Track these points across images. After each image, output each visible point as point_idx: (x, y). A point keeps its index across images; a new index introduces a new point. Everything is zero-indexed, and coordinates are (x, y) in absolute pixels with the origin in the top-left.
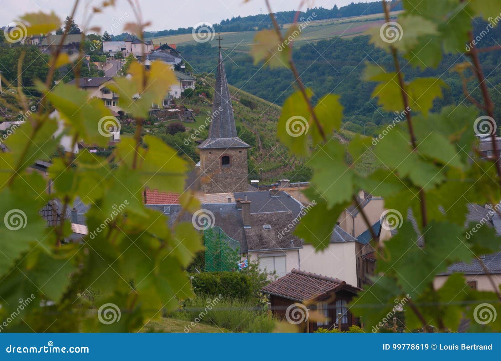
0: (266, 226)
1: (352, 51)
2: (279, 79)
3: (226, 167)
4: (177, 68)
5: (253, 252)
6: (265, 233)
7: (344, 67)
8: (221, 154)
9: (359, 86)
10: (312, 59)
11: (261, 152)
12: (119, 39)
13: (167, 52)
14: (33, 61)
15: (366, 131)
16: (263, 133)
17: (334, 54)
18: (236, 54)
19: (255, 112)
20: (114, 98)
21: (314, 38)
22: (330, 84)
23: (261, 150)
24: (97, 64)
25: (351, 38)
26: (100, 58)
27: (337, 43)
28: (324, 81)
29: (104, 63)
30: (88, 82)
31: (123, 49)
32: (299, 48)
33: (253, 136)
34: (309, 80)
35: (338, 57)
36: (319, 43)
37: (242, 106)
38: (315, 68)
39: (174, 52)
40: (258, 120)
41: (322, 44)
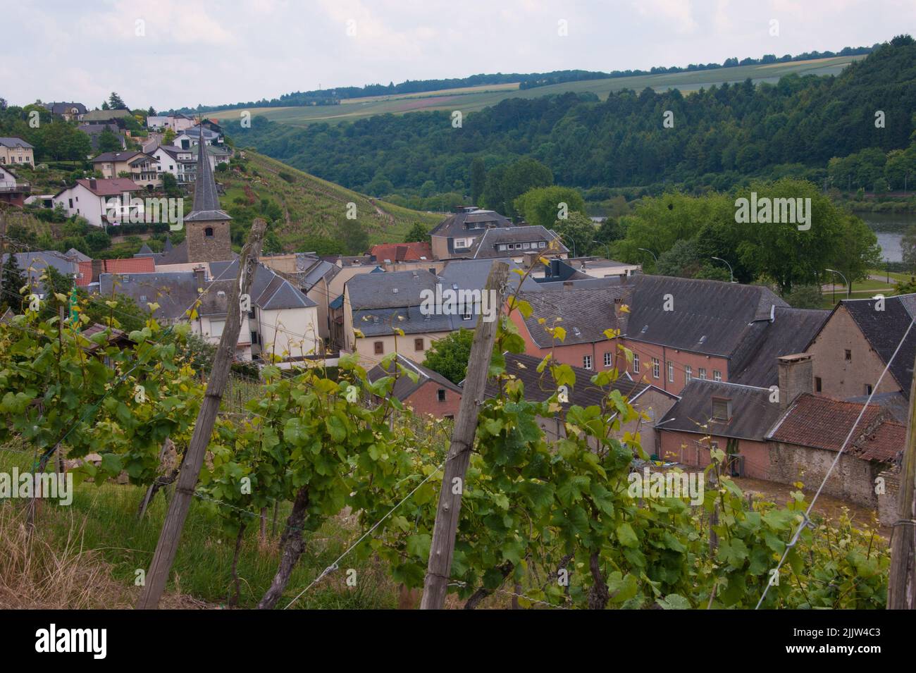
0: (221, 293)
1: (402, 127)
2: (334, 153)
3: (209, 238)
4: (215, 143)
5: (205, 317)
6: (218, 300)
7: (395, 142)
8: (204, 226)
9: (409, 161)
10: (366, 133)
11: (288, 224)
12: (163, 114)
13: (206, 128)
14: (64, 136)
15: (410, 204)
16: (291, 206)
17: (386, 130)
18: (293, 128)
19: (293, 186)
20: (142, 172)
21: (368, 114)
22: (381, 157)
23: (288, 222)
24: (137, 138)
25: (401, 114)
26: (141, 133)
27: (388, 119)
28: (376, 155)
29: (145, 138)
30: (116, 157)
31: (166, 124)
32: (353, 123)
33: (280, 209)
34: (362, 154)
35: (389, 132)
36: (372, 118)
37: (280, 179)
38: (368, 143)
39: (215, 127)
40: (294, 193)
41: (375, 119)
